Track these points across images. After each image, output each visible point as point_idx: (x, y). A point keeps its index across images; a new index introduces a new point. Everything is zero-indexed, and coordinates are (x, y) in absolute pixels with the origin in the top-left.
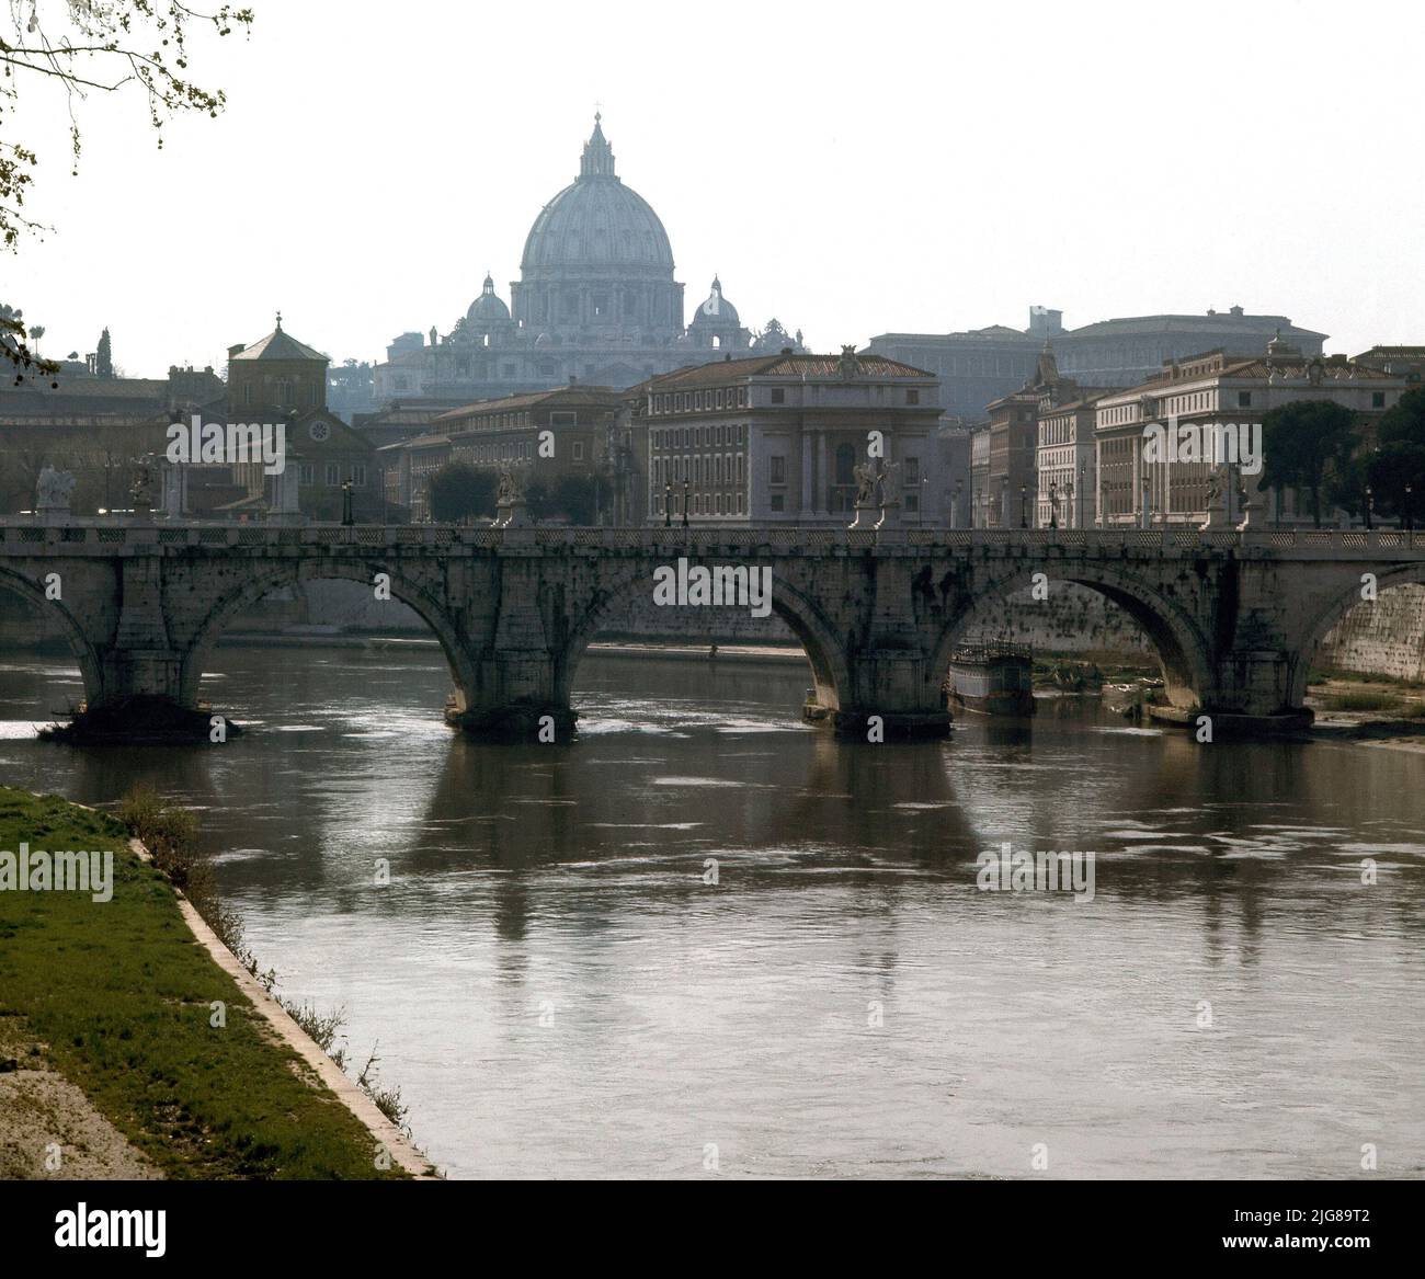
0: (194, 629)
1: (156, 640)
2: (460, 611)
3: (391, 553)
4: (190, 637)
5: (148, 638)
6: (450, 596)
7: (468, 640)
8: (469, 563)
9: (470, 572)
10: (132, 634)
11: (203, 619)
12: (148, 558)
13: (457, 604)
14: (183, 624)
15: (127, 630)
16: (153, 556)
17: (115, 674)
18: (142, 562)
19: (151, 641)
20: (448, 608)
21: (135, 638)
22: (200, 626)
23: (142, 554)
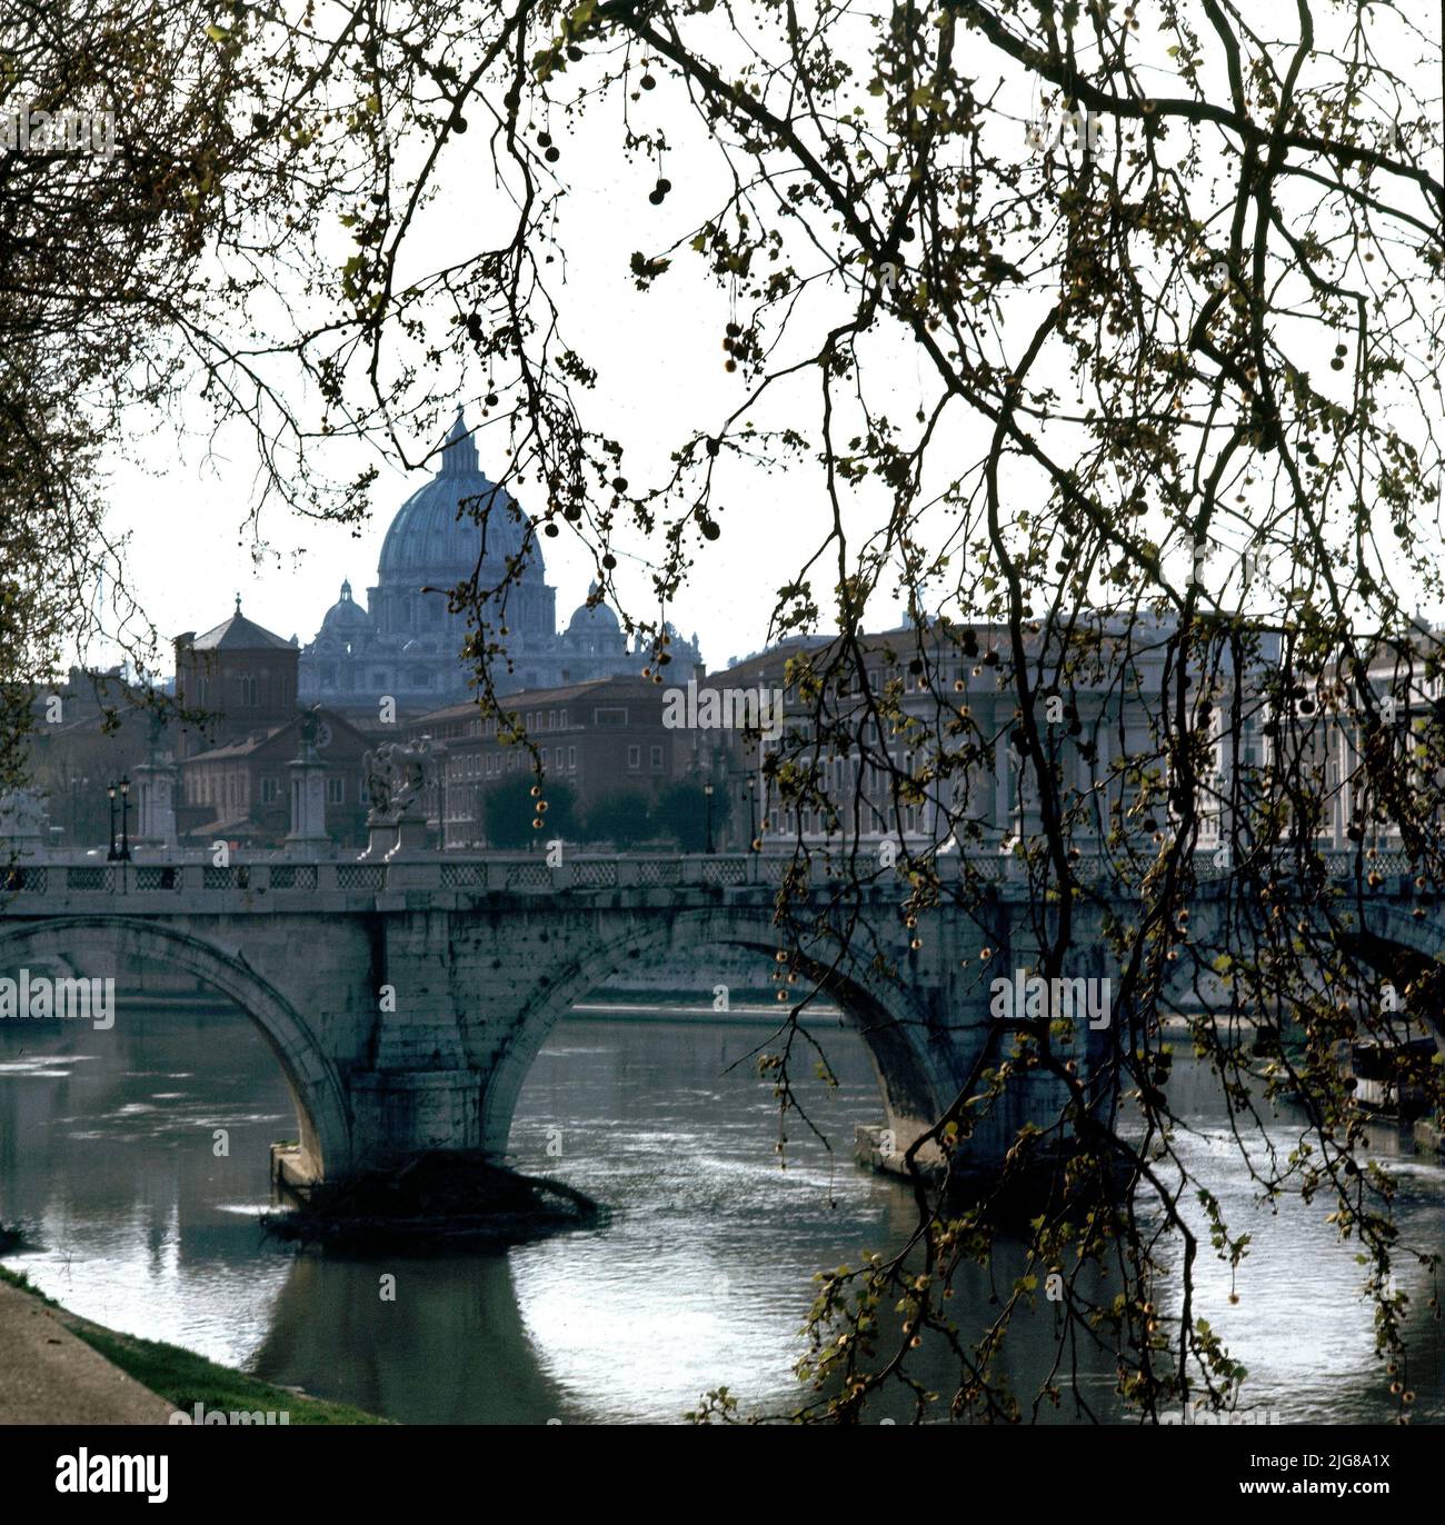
0: (502, 1031)
1: (445, 1052)
2: (936, 993)
3: (824, 898)
4: (495, 1046)
5: (430, 1048)
6: (921, 968)
7: (950, 1043)
8: (950, 914)
9: (950, 928)
10: (406, 1044)
11: (516, 1015)
12: (427, 914)
13: (932, 982)
14: (482, 1023)
15: (396, 1036)
16: (438, 910)
17: (377, 1111)
18: (418, 922)
19: (437, 1054)
20: (918, 989)
21: (408, 1051)
22: (512, 1026)
23: (417, 907)
